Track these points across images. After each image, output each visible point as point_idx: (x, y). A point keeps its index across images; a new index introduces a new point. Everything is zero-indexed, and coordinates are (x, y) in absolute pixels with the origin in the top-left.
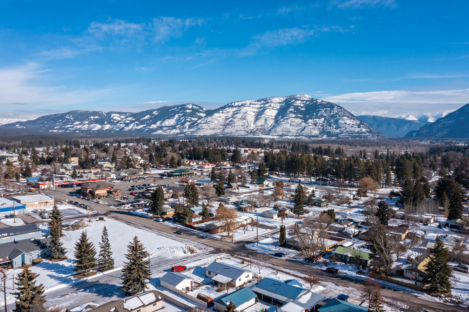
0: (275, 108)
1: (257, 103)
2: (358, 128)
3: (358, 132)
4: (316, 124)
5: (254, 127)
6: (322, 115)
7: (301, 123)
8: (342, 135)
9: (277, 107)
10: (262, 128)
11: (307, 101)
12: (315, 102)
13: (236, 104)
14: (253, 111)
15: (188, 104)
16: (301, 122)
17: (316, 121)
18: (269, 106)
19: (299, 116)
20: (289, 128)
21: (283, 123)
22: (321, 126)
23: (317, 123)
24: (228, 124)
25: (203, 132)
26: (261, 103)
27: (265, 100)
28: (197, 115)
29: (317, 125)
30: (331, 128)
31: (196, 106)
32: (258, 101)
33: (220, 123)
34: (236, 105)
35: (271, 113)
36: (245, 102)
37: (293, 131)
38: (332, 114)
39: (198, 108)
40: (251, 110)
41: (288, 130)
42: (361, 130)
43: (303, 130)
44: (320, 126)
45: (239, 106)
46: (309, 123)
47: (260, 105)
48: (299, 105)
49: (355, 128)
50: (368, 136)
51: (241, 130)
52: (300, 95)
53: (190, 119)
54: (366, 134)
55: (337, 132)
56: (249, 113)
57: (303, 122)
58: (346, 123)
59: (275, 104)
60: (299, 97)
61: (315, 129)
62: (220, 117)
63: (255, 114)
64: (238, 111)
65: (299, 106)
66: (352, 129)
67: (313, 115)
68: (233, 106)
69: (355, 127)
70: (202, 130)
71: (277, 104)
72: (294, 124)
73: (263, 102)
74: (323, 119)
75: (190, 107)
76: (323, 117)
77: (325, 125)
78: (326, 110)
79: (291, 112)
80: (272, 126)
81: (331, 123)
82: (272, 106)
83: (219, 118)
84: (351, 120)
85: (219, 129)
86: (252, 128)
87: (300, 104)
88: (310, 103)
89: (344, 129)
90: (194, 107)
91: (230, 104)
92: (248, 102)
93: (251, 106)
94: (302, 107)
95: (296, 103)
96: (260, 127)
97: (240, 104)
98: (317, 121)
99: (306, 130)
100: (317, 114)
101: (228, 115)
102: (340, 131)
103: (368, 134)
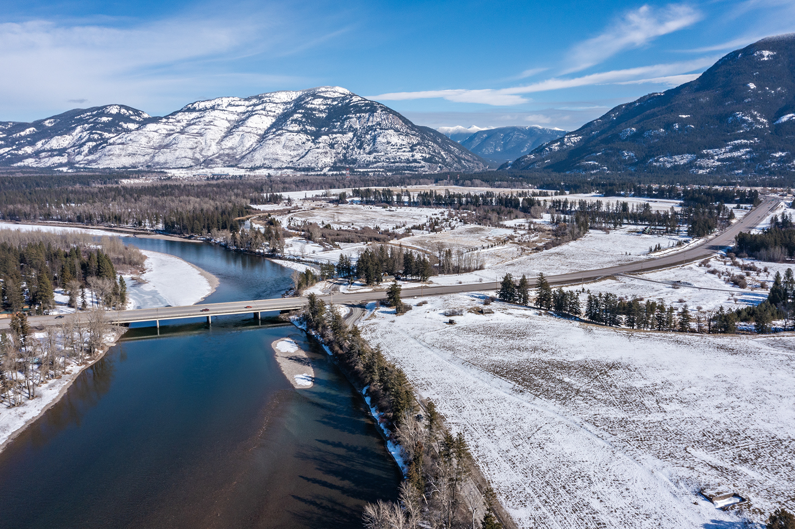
0: (272, 114)
1: (242, 103)
2: (409, 151)
3: (408, 161)
4: (335, 144)
5: (216, 152)
6: (351, 127)
7: (304, 143)
8: (375, 165)
9: (277, 112)
10: (231, 152)
11: (334, 99)
12: (347, 101)
13: (202, 105)
14: (227, 120)
15: (110, 105)
16: (304, 140)
17: (336, 138)
18: (262, 110)
19: (308, 127)
20: (279, 152)
21: (271, 142)
22: (344, 148)
23: (337, 142)
24: (167, 146)
25: (108, 162)
26: (251, 103)
27: (260, 98)
28: (121, 126)
29: (336, 146)
30: (359, 153)
31: (128, 108)
32: (246, 100)
33: (151, 144)
34: (200, 107)
35: (261, 122)
36: (218, 101)
37: (284, 159)
38: (370, 124)
39: (131, 112)
40: (224, 117)
41: (275, 157)
42: (413, 156)
43: (303, 157)
44: (341, 148)
45: (205, 110)
46: (319, 143)
47: (248, 107)
48: (318, 107)
49: (404, 151)
50: (423, 167)
51: (186, 157)
52: (326, 88)
53: (101, 135)
54: (420, 163)
55: (369, 159)
56: (215, 123)
57: (308, 140)
58: (388, 143)
59: (275, 105)
60: (323, 92)
61: (329, 154)
62: (156, 131)
63: (228, 125)
64: (198, 118)
65: (315, 109)
66: (398, 154)
67: (335, 127)
68: (195, 108)
69: (404, 149)
70: (107, 158)
71: (279, 105)
72: (291, 144)
73: (254, 101)
74: (351, 135)
75: (114, 111)
76: (352, 131)
77: (351, 147)
78: (360, 117)
79: (295, 121)
80: (251, 149)
81: (363, 142)
82: (268, 108)
83: (154, 132)
84: (401, 137)
85: (144, 156)
86: (210, 153)
87: (320, 105)
88: (338, 103)
89: (383, 153)
90: (123, 111)
91: (190, 106)
92: (226, 101)
93: (230, 109)
94: (321, 111)
95: (311, 104)
96: (227, 152)
97: (209, 104)
98: (339, 139)
99: (309, 157)
100: (341, 126)
101: (175, 128)
102: (374, 158)
103: (423, 163)
